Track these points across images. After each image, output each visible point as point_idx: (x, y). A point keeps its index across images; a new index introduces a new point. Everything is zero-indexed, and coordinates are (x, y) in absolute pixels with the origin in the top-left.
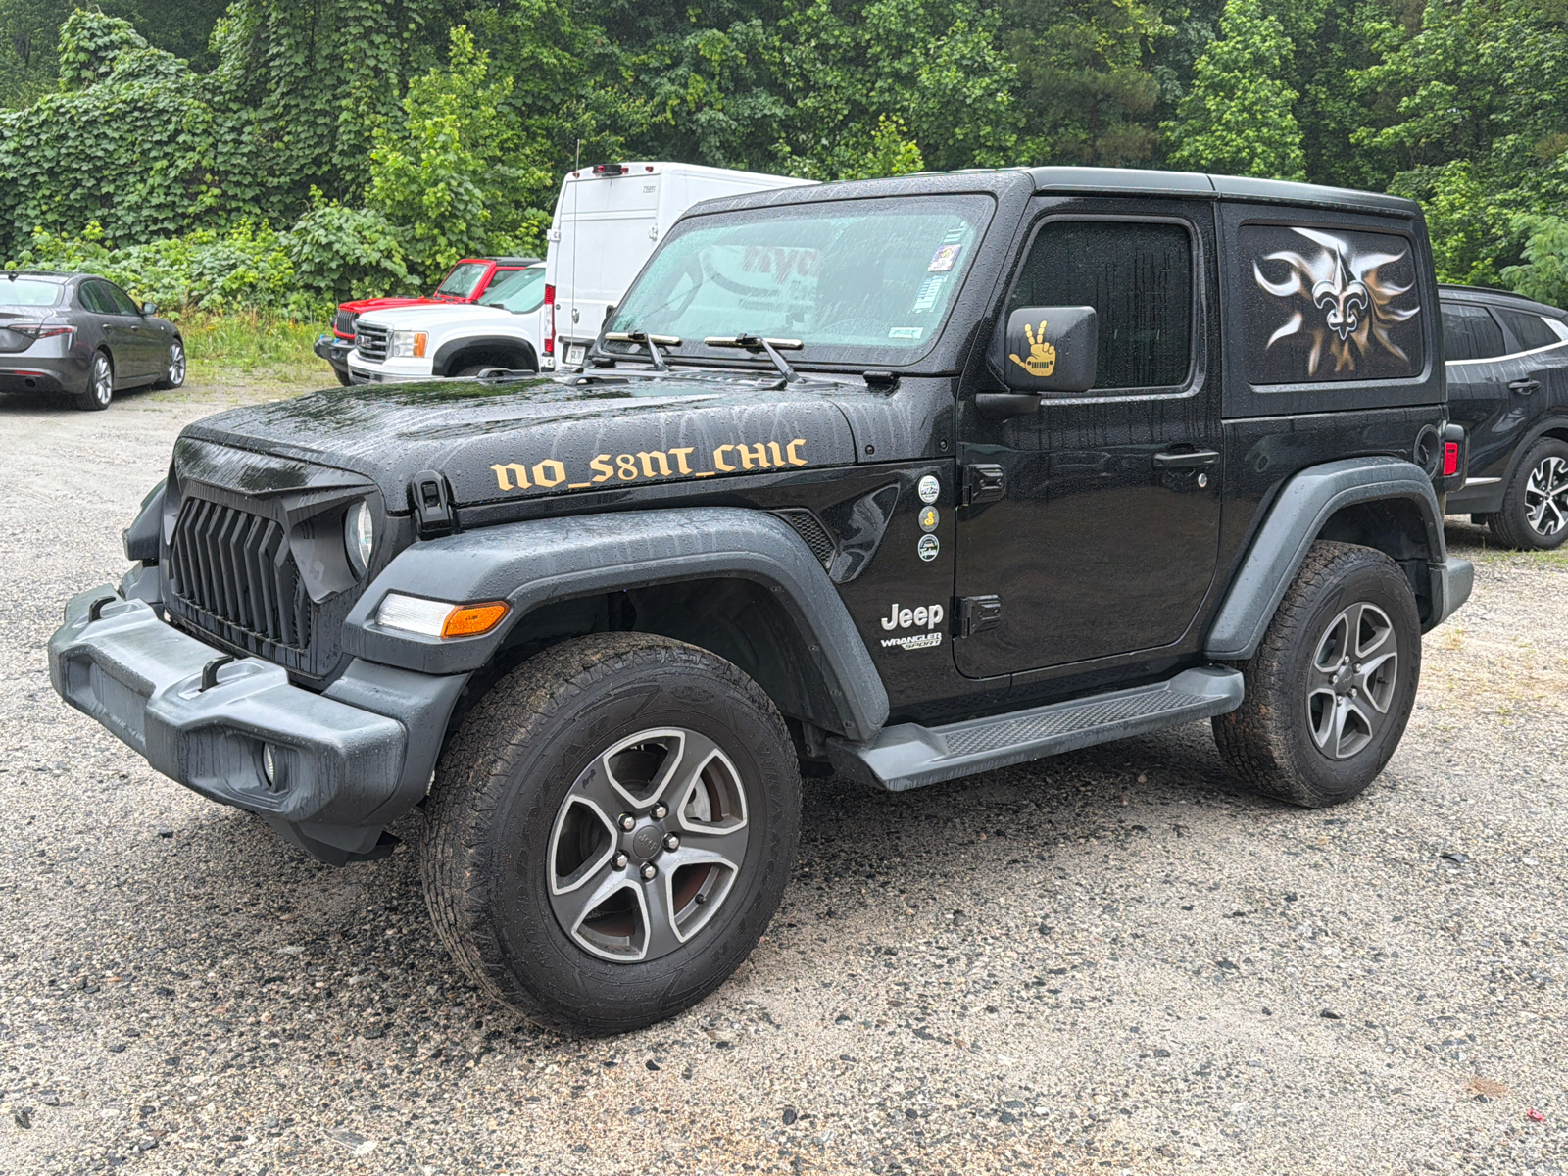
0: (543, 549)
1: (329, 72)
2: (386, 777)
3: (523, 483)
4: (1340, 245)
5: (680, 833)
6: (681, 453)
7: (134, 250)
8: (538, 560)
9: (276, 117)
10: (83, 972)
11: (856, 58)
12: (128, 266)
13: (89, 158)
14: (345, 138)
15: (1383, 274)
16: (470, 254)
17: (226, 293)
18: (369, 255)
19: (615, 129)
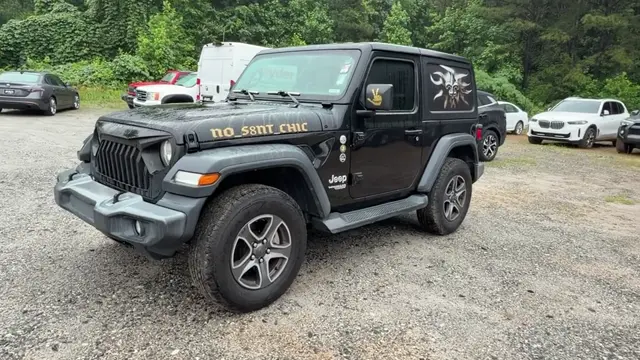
0: (231, 157)
1: (124, 13)
2: (180, 231)
3: (221, 135)
4: (452, 70)
5: (271, 248)
6: (270, 126)
7: (61, 66)
8: (229, 160)
9: (107, 26)
10: (70, 297)
11: (286, 16)
12: (59, 71)
13: (45, 37)
14: (129, 34)
15: (463, 80)
16: (169, 70)
17: (91, 80)
18: (137, 70)
19: (214, 34)
